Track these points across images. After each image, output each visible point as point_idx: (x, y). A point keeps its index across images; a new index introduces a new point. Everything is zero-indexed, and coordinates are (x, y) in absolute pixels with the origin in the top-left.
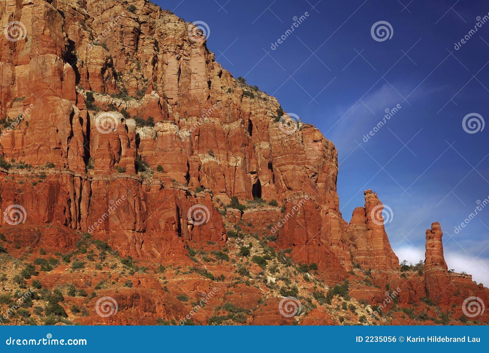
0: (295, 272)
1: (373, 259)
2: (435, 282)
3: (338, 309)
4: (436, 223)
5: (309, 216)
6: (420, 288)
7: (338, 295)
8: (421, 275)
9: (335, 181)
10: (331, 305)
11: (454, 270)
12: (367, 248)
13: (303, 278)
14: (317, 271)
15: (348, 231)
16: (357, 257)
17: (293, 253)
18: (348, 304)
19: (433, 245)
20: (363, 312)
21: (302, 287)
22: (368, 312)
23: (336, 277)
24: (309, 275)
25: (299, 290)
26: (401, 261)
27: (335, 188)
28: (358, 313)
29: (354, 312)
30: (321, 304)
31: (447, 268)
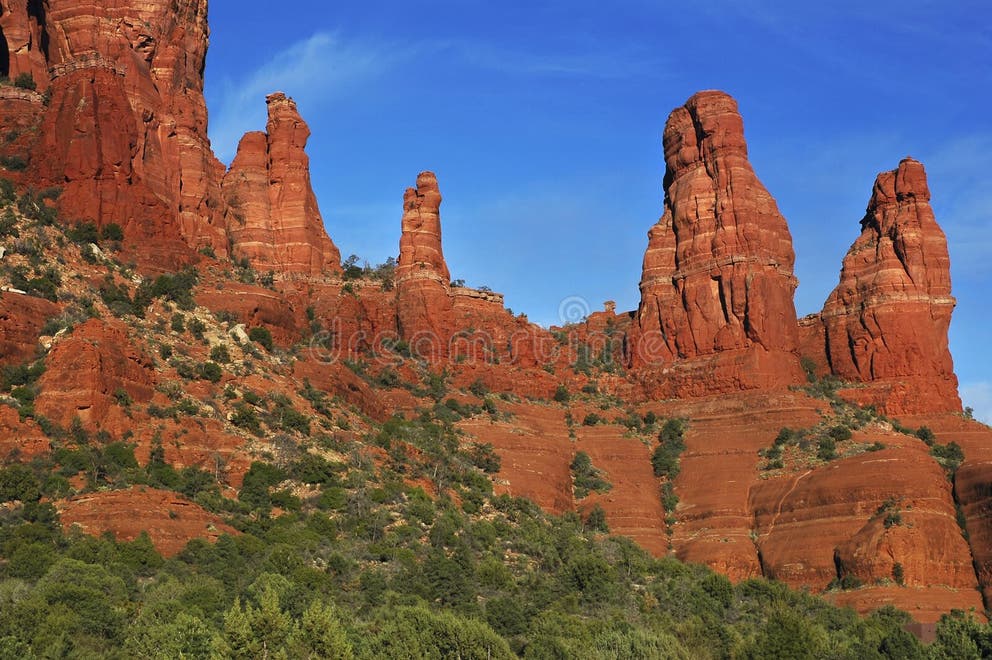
0: (60, 239)
1: (281, 249)
2: (418, 305)
3: (160, 328)
4: (428, 175)
5: (108, 111)
6: (384, 317)
7: (164, 297)
8: (388, 290)
9: (199, 66)
10: (143, 318)
11: (464, 281)
12: (266, 224)
13: (81, 254)
14: (119, 243)
15: (225, 185)
16: (243, 244)
17: (65, 198)
18: (187, 319)
19: (418, 223)
20: (224, 338)
21: (73, 273)
22: (236, 338)
23: (166, 260)
24: (96, 250)
25: (64, 279)
26: (344, 258)
27: (198, 83)
28: (211, 339)
29: (199, 337)
30: (117, 316)
31: (448, 278)
